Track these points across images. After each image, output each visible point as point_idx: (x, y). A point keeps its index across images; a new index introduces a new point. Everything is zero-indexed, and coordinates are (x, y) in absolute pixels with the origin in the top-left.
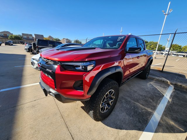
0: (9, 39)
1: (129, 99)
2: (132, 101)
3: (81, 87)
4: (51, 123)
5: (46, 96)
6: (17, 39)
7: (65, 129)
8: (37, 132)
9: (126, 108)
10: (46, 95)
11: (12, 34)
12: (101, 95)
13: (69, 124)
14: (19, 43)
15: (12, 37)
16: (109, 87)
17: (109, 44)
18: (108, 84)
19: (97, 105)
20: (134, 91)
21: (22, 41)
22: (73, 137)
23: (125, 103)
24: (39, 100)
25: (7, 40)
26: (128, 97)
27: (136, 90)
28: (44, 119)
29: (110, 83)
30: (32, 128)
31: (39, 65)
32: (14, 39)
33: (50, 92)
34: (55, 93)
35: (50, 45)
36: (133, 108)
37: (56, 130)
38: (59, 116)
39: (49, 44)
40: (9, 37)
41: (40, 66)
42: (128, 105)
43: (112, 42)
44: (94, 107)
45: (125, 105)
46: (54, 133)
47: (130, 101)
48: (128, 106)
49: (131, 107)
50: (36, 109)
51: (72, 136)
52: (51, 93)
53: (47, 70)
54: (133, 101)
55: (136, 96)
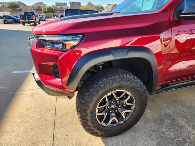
0: (42, 12)
4: (40, 118)
6: (50, 12)
7: (51, 130)
8: (22, 123)
11: (46, 5)
13: (57, 126)
14: (52, 18)
15: (45, 9)
21: (55, 14)
22: (54, 142)
23: (167, 126)
25: (40, 13)
28: (36, 111)
30: (20, 117)
32: (47, 12)
34: (37, 78)
37: (41, 128)
38: (52, 113)
40: (42, 10)
42: (174, 131)
46: (37, 130)
50: (33, 98)
51: (54, 140)
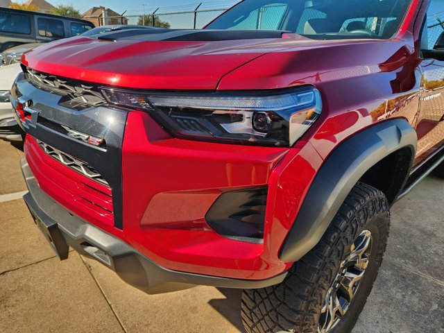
1: (410, 268)
2: (423, 275)
3: (244, 219)
5: (62, 259)
9: (406, 310)
10: (64, 255)
12: (333, 257)
16: (365, 218)
17: (313, 23)
18: (358, 207)
19: (312, 306)
20: (423, 232)
23: (395, 284)
24: (19, 273)
26: (405, 256)
27: (429, 228)
29: (368, 199)
31: (26, 109)
33: (88, 243)
34: (113, 248)
35: (42, 32)
36: (435, 306)
39: (40, 28)
41: (28, 114)
42: (413, 293)
43: (323, 15)
44: (298, 312)
45: (399, 296)
47: (416, 277)
48: (415, 300)
49: (429, 303)
50: (11, 311)
52: (89, 249)
53: (74, 133)
54: (430, 278)
55: (437, 253)
